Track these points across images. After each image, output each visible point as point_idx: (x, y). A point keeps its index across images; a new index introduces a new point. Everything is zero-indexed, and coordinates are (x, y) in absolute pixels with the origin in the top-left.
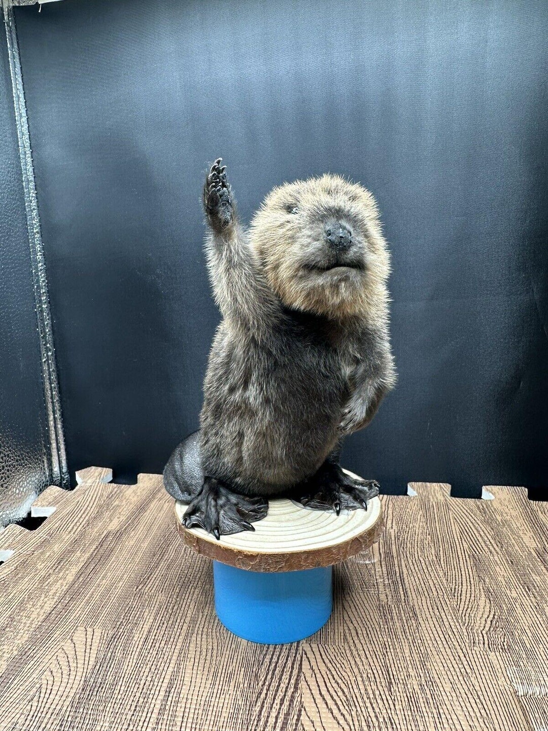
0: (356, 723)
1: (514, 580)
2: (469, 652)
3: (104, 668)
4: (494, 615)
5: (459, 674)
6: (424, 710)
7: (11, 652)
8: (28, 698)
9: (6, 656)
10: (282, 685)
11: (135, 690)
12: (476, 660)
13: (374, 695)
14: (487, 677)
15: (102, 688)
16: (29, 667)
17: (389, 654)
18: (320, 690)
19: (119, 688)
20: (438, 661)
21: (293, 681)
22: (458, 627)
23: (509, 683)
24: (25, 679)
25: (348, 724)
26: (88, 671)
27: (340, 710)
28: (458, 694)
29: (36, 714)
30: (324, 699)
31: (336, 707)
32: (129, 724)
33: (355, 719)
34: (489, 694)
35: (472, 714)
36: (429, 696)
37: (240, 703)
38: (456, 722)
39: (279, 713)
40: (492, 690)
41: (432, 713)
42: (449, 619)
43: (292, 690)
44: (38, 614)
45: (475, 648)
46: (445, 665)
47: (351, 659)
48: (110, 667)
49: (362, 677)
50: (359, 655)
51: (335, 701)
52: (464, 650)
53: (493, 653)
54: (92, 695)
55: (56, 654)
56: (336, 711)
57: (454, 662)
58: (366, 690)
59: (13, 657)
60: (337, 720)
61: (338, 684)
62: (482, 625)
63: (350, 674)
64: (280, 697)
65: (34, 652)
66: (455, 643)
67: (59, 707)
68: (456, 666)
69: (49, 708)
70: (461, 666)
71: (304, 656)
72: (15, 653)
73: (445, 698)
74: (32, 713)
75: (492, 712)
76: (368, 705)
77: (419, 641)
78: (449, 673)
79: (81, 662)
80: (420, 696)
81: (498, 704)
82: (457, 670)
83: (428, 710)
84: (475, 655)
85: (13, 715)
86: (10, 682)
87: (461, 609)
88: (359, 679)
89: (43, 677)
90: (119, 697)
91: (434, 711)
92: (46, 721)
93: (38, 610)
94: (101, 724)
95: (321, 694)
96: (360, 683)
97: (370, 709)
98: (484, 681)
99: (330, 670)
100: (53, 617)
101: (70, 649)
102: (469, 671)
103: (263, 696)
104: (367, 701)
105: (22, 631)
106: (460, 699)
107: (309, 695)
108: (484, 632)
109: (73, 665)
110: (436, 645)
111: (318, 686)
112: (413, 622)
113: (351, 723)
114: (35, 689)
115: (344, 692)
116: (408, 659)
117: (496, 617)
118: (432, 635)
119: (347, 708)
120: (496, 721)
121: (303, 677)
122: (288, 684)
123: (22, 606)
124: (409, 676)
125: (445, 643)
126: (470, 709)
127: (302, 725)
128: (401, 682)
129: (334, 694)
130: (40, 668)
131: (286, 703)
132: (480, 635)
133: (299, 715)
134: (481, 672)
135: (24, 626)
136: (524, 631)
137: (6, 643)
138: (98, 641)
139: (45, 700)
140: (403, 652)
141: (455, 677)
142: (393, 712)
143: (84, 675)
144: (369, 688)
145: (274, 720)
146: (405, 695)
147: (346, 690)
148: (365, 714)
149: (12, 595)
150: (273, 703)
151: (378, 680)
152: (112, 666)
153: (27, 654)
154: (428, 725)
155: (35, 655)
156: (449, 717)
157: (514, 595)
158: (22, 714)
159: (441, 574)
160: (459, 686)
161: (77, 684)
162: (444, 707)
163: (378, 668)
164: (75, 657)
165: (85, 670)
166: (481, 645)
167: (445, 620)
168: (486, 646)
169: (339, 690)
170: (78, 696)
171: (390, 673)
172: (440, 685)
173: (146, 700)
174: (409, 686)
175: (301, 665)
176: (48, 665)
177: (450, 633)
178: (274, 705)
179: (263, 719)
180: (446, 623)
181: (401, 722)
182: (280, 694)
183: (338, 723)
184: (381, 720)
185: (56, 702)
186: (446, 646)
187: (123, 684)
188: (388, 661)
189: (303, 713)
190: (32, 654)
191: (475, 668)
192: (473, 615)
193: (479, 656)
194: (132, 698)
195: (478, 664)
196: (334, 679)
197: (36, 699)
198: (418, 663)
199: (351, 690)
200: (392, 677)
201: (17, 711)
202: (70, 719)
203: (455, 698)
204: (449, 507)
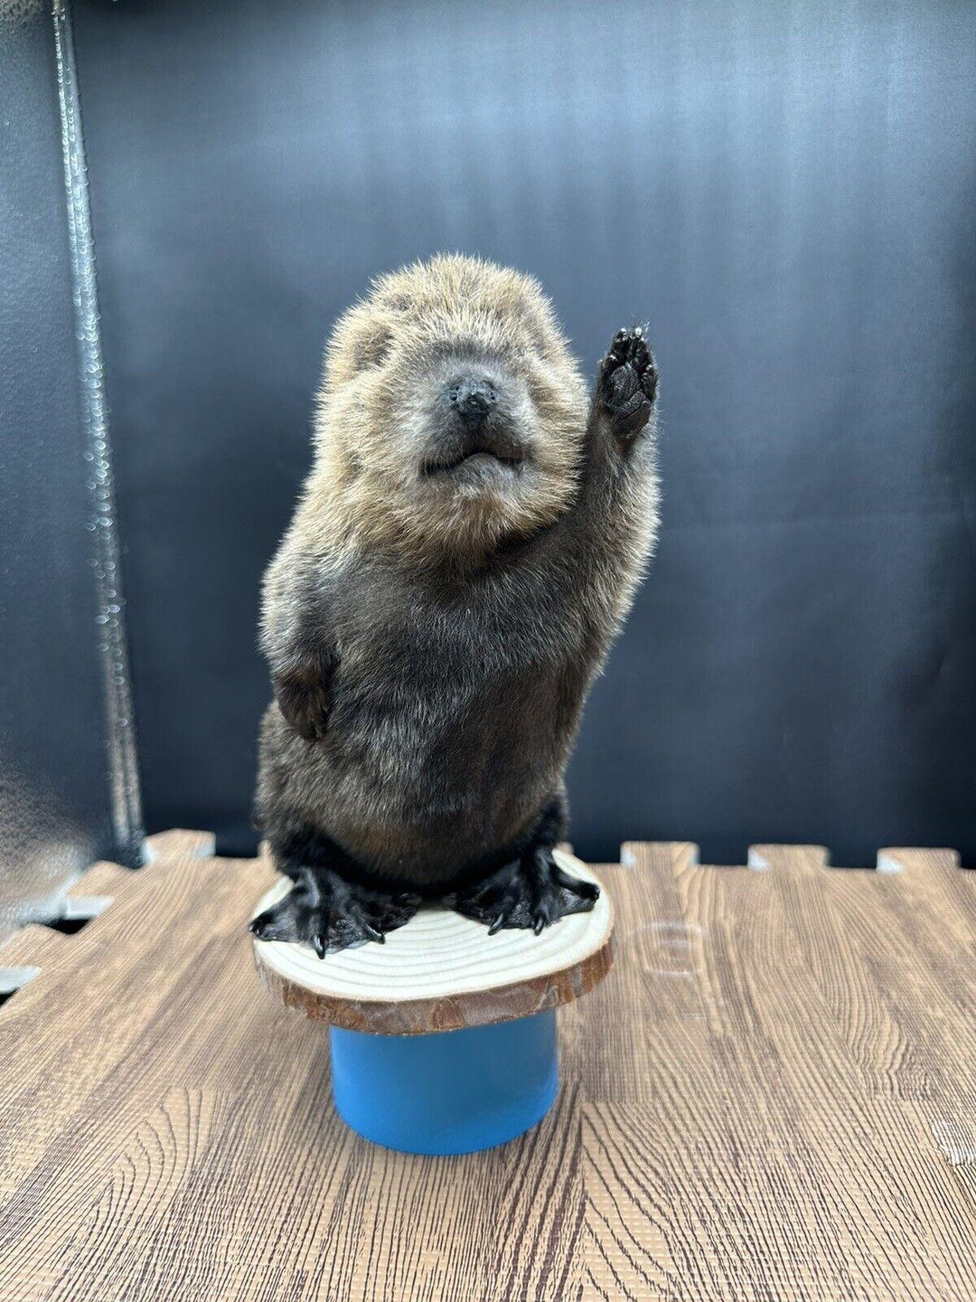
0: (682, 1218)
1: (938, 991)
2: (869, 1102)
3: (226, 1152)
4: (908, 1045)
5: (852, 1136)
6: (796, 1192)
7: (52, 1129)
8: (91, 1199)
9: (42, 1135)
10: (548, 1167)
11: (286, 1184)
12: (880, 1114)
13: (710, 1173)
14: (899, 1139)
15: (225, 1183)
16: (87, 1151)
17: (732, 1111)
18: (615, 1172)
19: (255, 1181)
20: (817, 1118)
21: (567, 1161)
22: (848, 1065)
23: (936, 1146)
24: (81, 1171)
25: (668, 1221)
26: (198, 1156)
27: (652, 1200)
28: (852, 1166)
29: (107, 1224)
30: (623, 1185)
31: (644, 1196)
32: (279, 1237)
33: (680, 1212)
34: (904, 1163)
35: (877, 1194)
36: (803, 1171)
37: (476, 1197)
38: (850, 1207)
39: (546, 1210)
40: (908, 1158)
41: (809, 1195)
42: (832, 1056)
43: (567, 1174)
44: (96, 1069)
45: (878, 1097)
46: (828, 1124)
47: (666, 1122)
48: (236, 1149)
49: (687, 1148)
50: (680, 1115)
51: (642, 1186)
52: (860, 1100)
53: (908, 1103)
54: (207, 1193)
55: (135, 1131)
56: (645, 1203)
57: (843, 1119)
58: (695, 1167)
59: (56, 1136)
60: (647, 1215)
61: (646, 1160)
62: (889, 1061)
63: (666, 1145)
64: (547, 1186)
65: (94, 1127)
66: (844, 1090)
67: (148, 1214)
68: (846, 1124)
69: (131, 1215)
70: (854, 1124)
71: (584, 1121)
72: (59, 1130)
73: (831, 1172)
74: (99, 1223)
75: (910, 1189)
76: (701, 1189)
77: (783, 1090)
78: (835, 1135)
79: (181, 1142)
80: (788, 1171)
81: (918, 1177)
82: (850, 1130)
83: (802, 1192)
84: (878, 1108)
85: (66, 1227)
86: (54, 1175)
87: (851, 1038)
88: (683, 1152)
89: (114, 1167)
90: (257, 1196)
91: (813, 1192)
92: (127, 1233)
93: (94, 1062)
94: (229, 1237)
95: (617, 1177)
96: (685, 1157)
97: (704, 1196)
98: (895, 1144)
99: (631, 1141)
100: (123, 1072)
101: (159, 1122)
102: (868, 1130)
103: (516, 1185)
104: (699, 1184)
105: (69, 1096)
106: (856, 1173)
107: (597, 1180)
108: (891, 1072)
109: (168, 1148)
110: (811, 1094)
111: (612, 1166)
112: (771, 1060)
113: (673, 1218)
114: (101, 1187)
115: (657, 1173)
116: (765, 1117)
117: (911, 1048)
118: (803, 1080)
119: (664, 1196)
120: (916, 1202)
121: (584, 1154)
122: (560, 1164)
123: (63, 1056)
124: (767, 1143)
125: (826, 1090)
126: (873, 1187)
127: (588, 1225)
128: (755, 1152)
129: (640, 1177)
130: (107, 1154)
131: (558, 1194)
132: (886, 1076)
133: (582, 1212)
134: (889, 1131)
135: (72, 1088)
136: (957, 1067)
137: (40, 1114)
138: (210, 1110)
139: (122, 1203)
140: (756, 1108)
141: (846, 1141)
142: (743, 1198)
143: (190, 1162)
144: (700, 1165)
145: (538, 1221)
146: (762, 1171)
147: (660, 1170)
148: (695, 1204)
149: (44, 1038)
150: (535, 1194)
151: (715, 1151)
152: (240, 1148)
153: (82, 1132)
154: (804, 1213)
155: (95, 1134)
156: (838, 1200)
157: (940, 1014)
158: (81, 1225)
159: (815, 987)
160: (854, 1154)
161: (179, 1178)
162: (830, 1186)
163: (715, 1134)
164: (170, 1135)
165: (191, 1156)
166: (889, 1092)
167: (825, 1056)
168: (896, 1092)
169: (649, 1170)
170: (181, 1196)
171: (736, 1140)
172: (821, 1154)
173: (306, 1199)
174: (769, 1159)
175: (579, 1135)
176: (122, 1148)
177: (834, 1075)
178: (537, 1198)
179: (518, 1220)
180: (828, 1062)
181: (758, 1212)
182: (546, 1182)
183: (651, 1219)
184: (724, 1210)
185: (142, 1205)
186: (829, 1095)
187: (263, 1175)
188: (730, 1122)
189: (588, 1207)
190: (90, 1132)
191: (879, 1125)
192: (871, 1047)
193: (885, 1108)
194: (281, 1197)
195: (883, 1119)
196: (639, 1153)
197: (105, 1201)
198: (782, 1123)
199: (670, 1170)
200: (738, 1146)
201: (72, 1220)
202: (170, 1230)
203: (846, 1173)
204: (821, 884)
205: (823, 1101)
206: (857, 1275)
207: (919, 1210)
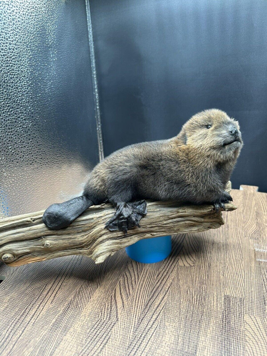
2: (243, 238)
4: (256, 230)
6: (222, 251)
13: (207, 246)
17: (215, 236)
22: (242, 232)
23: (253, 247)
35: (237, 253)
36: (224, 248)
40: (246, 249)
42: (240, 229)
45: (245, 237)
46: (233, 241)
47: (202, 236)
49: (204, 241)
50: (205, 235)
51: (194, 246)
52: (241, 238)
53: (251, 240)
56: (193, 248)
57: (236, 240)
58: (205, 244)
62: (251, 232)
63: (200, 240)
64: (177, 243)
66: (239, 236)
73: (230, 249)
75: (244, 253)
77: (227, 234)
80: (222, 247)
81: (247, 252)
87: (245, 227)
91: (225, 251)
107: (186, 243)
108: (250, 234)
118: (232, 233)
128: (216, 243)
140: (220, 236)
141: (235, 244)
146: (217, 247)
147: (198, 243)
151: (209, 242)
162: (229, 251)
163: (210, 239)
166: (248, 237)
168: (250, 238)
172: (229, 245)
177: (238, 233)
180: (238, 230)
192: (249, 229)
204: (254, 194)
205: (234, 237)
206: (227, 264)
207: (244, 257)
